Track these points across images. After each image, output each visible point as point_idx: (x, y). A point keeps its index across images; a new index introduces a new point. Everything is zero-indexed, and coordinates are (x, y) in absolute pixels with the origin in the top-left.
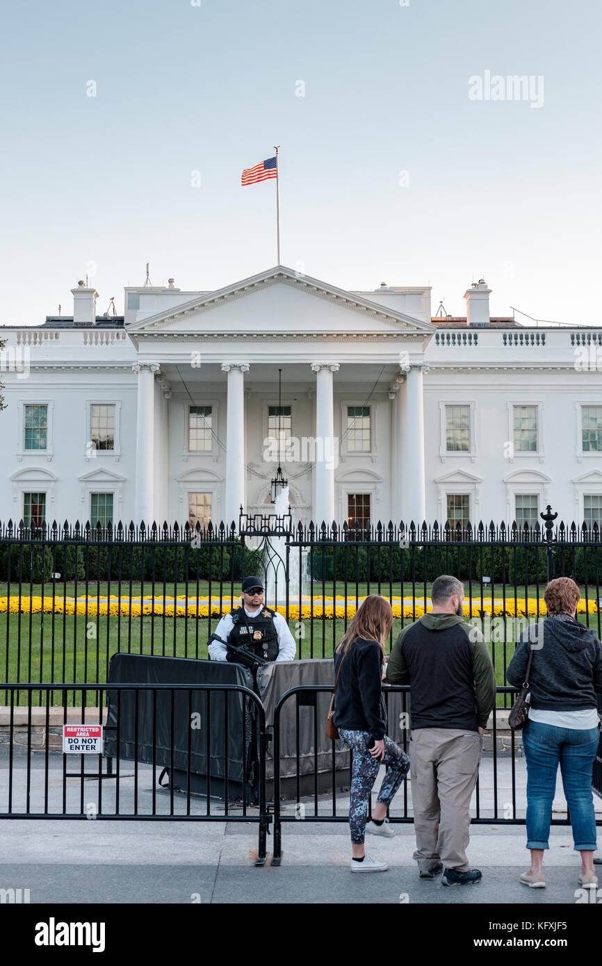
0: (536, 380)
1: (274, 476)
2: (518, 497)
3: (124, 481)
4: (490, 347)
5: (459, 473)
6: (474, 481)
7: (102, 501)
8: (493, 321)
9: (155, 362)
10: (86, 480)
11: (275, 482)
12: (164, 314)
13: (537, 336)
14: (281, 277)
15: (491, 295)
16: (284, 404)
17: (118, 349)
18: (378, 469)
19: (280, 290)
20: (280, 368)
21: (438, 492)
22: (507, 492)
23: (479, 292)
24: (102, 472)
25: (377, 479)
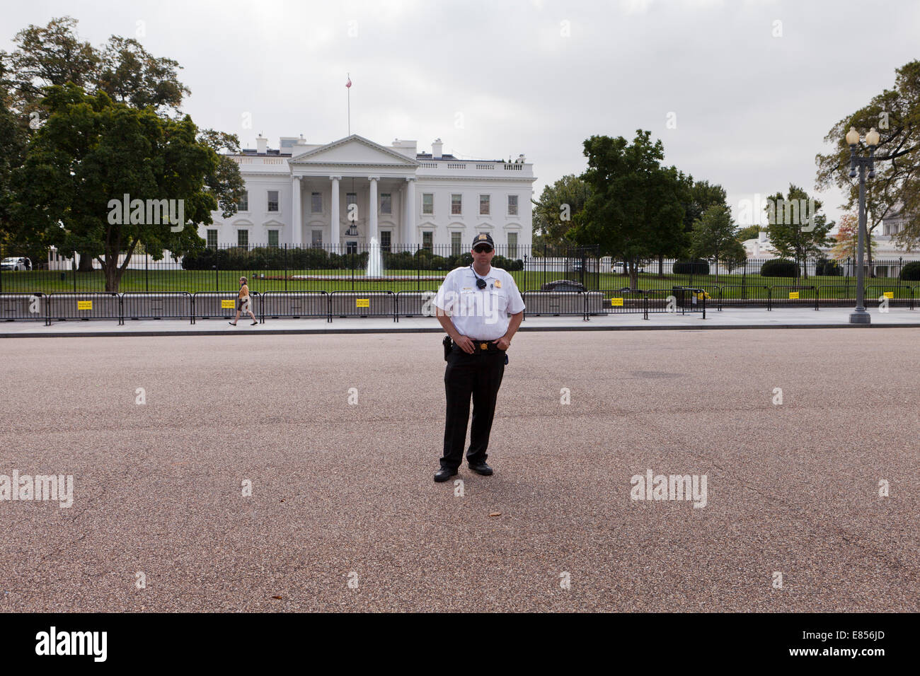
0: (462, 184)
1: (351, 224)
2: (452, 233)
3: (283, 225)
4: (442, 169)
5: (428, 223)
6: (434, 226)
7: (273, 235)
8: (443, 156)
9: (301, 175)
10: (266, 224)
11: (351, 227)
12: (305, 154)
13: (462, 164)
14: (355, 140)
15: (443, 146)
16: (355, 192)
17: (282, 166)
18: (395, 221)
19: (355, 146)
20: (353, 178)
21: (419, 230)
22: (448, 231)
23: (438, 143)
24: (273, 221)
25: (393, 225)
